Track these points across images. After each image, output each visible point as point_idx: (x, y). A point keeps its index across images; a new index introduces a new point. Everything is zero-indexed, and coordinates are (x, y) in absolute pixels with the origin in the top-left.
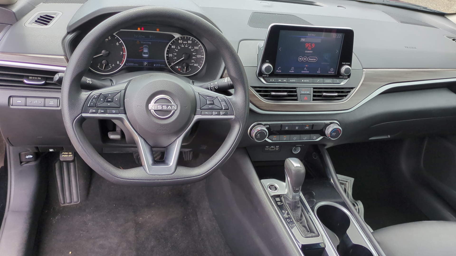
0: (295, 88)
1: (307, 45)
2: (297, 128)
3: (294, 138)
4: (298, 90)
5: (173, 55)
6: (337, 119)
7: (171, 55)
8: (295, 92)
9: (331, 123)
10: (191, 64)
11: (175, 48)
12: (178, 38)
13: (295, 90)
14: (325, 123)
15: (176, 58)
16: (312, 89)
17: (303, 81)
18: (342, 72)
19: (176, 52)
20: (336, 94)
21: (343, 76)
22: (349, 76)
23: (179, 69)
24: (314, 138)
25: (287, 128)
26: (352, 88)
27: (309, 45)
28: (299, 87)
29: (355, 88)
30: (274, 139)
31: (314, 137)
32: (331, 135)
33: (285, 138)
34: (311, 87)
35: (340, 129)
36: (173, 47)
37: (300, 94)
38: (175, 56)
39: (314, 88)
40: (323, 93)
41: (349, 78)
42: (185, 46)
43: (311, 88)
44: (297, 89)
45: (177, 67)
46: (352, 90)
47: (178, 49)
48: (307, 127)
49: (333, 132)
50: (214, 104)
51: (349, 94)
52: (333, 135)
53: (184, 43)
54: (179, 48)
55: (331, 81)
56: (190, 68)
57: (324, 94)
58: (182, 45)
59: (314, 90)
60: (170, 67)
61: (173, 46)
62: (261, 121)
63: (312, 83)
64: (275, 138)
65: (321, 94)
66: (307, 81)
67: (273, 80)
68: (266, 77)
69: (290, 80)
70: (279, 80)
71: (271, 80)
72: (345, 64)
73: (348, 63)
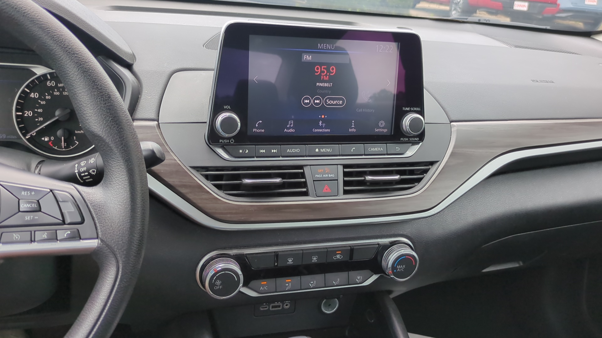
0: (301, 167)
1: (318, 69)
2: (315, 259)
3: (311, 284)
4: (307, 170)
5: (34, 113)
6: (405, 233)
7: (29, 113)
8: (302, 175)
9: (393, 244)
10: (79, 132)
11: (40, 98)
12: (44, 76)
13: (302, 171)
14: (378, 244)
15: (41, 119)
16: (341, 168)
17: (317, 150)
18: (404, 128)
19: (41, 106)
20: (397, 177)
21: (409, 137)
22: (421, 137)
23: (50, 143)
24: (358, 280)
25: (290, 261)
26: (432, 163)
27: (324, 68)
28: (310, 165)
29: (439, 163)
30: (261, 288)
31: (359, 278)
32: (395, 271)
33: (290, 284)
34: (337, 165)
35: (413, 257)
36: (33, 96)
37: (314, 181)
38: (40, 115)
39: (345, 166)
40: (367, 176)
41: (422, 141)
42: (61, 93)
43: (338, 165)
44: (305, 168)
45: (46, 139)
46: (430, 167)
47: (44, 99)
48: (338, 256)
49: (398, 264)
50: (40, 211)
51: (427, 176)
52: (399, 270)
53: (61, 87)
54: (47, 97)
55: (382, 149)
56: (76, 140)
57: (369, 178)
58: (56, 90)
59: (345, 170)
60: (28, 140)
61: (33, 94)
62: (225, 248)
63: (339, 155)
64: (263, 286)
65: (363, 178)
66: (328, 150)
67: (247, 151)
68: (229, 144)
69: (288, 151)
70: (262, 151)
71: (241, 151)
72: (410, 111)
73: (415, 109)
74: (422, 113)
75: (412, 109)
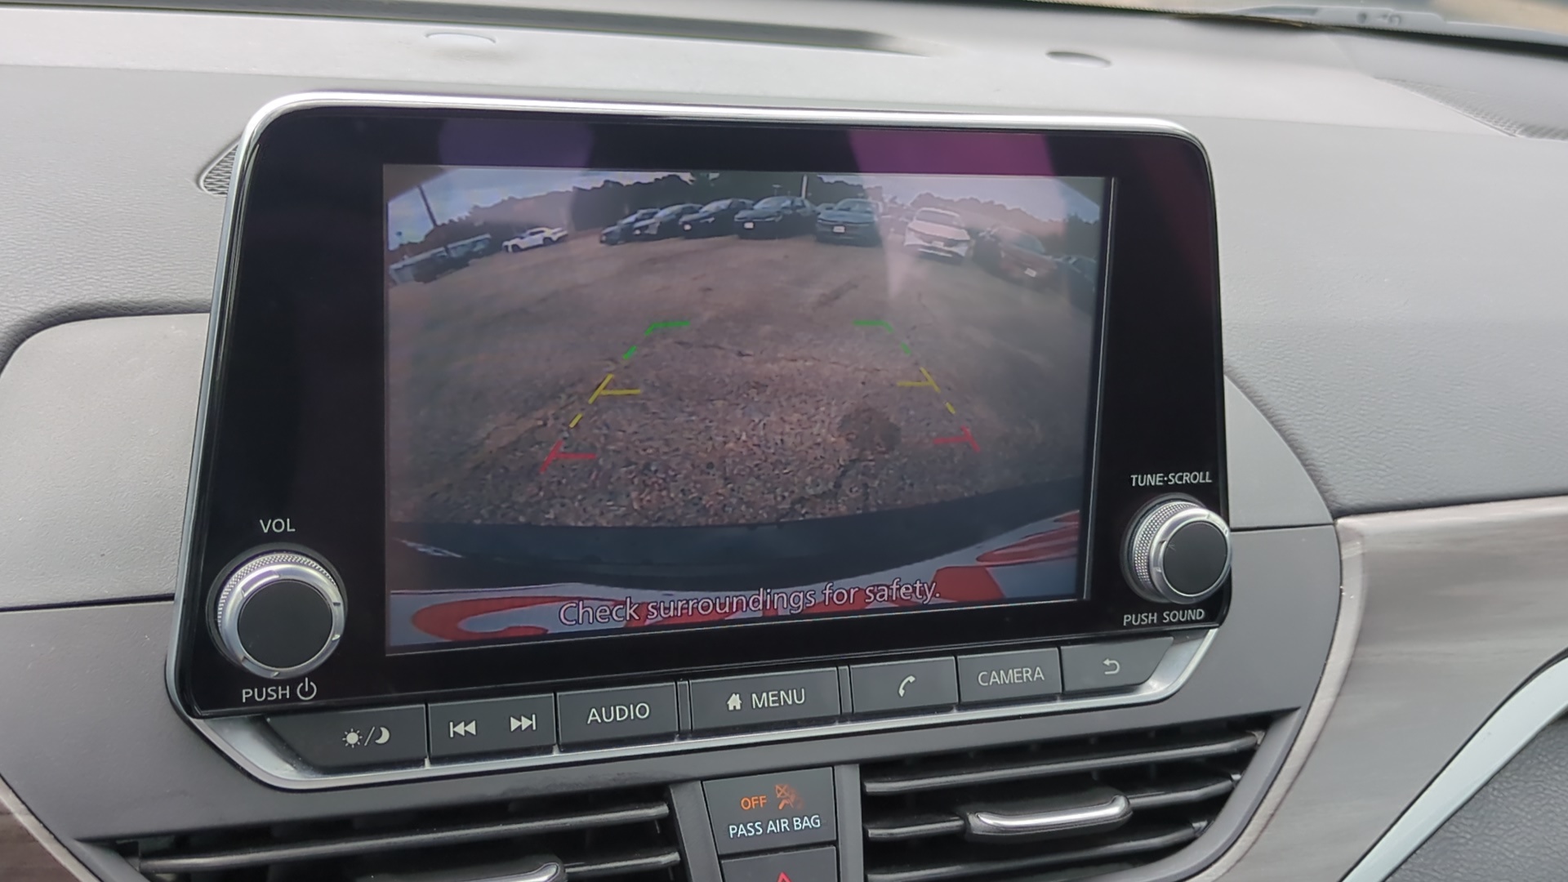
0: (657, 792)
4: (687, 806)
8: (666, 833)
13: (663, 809)
16: (849, 779)
17: (735, 702)
18: (1141, 569)
20: (1113, 810)
21: (1159, 608)
22: (1216, 607)
26: (1265, 721)
28: (703, 779)
29: (1295, 718)
34: (832, 765)
37: (720, 857)
39: (871, 768)
40: (975, 812)
41: (1221, 623)
43: (839, 770)
44: (678, 796)
46: (1259, 736)
51: (1248, 784)
55: (1039, 674)
57: (986, 821)
59: (873, 787)
63: (843, 718)
65: (954, 824)
66: (789, 698)
67: (385, 736)
68: (289, 709)
69: (594, 716)
70: (460, 729)
71: (352, 738)
72: (1167, 491)
73: (1188, 477)
74: (1215, 496)
75: (1173, 479)
